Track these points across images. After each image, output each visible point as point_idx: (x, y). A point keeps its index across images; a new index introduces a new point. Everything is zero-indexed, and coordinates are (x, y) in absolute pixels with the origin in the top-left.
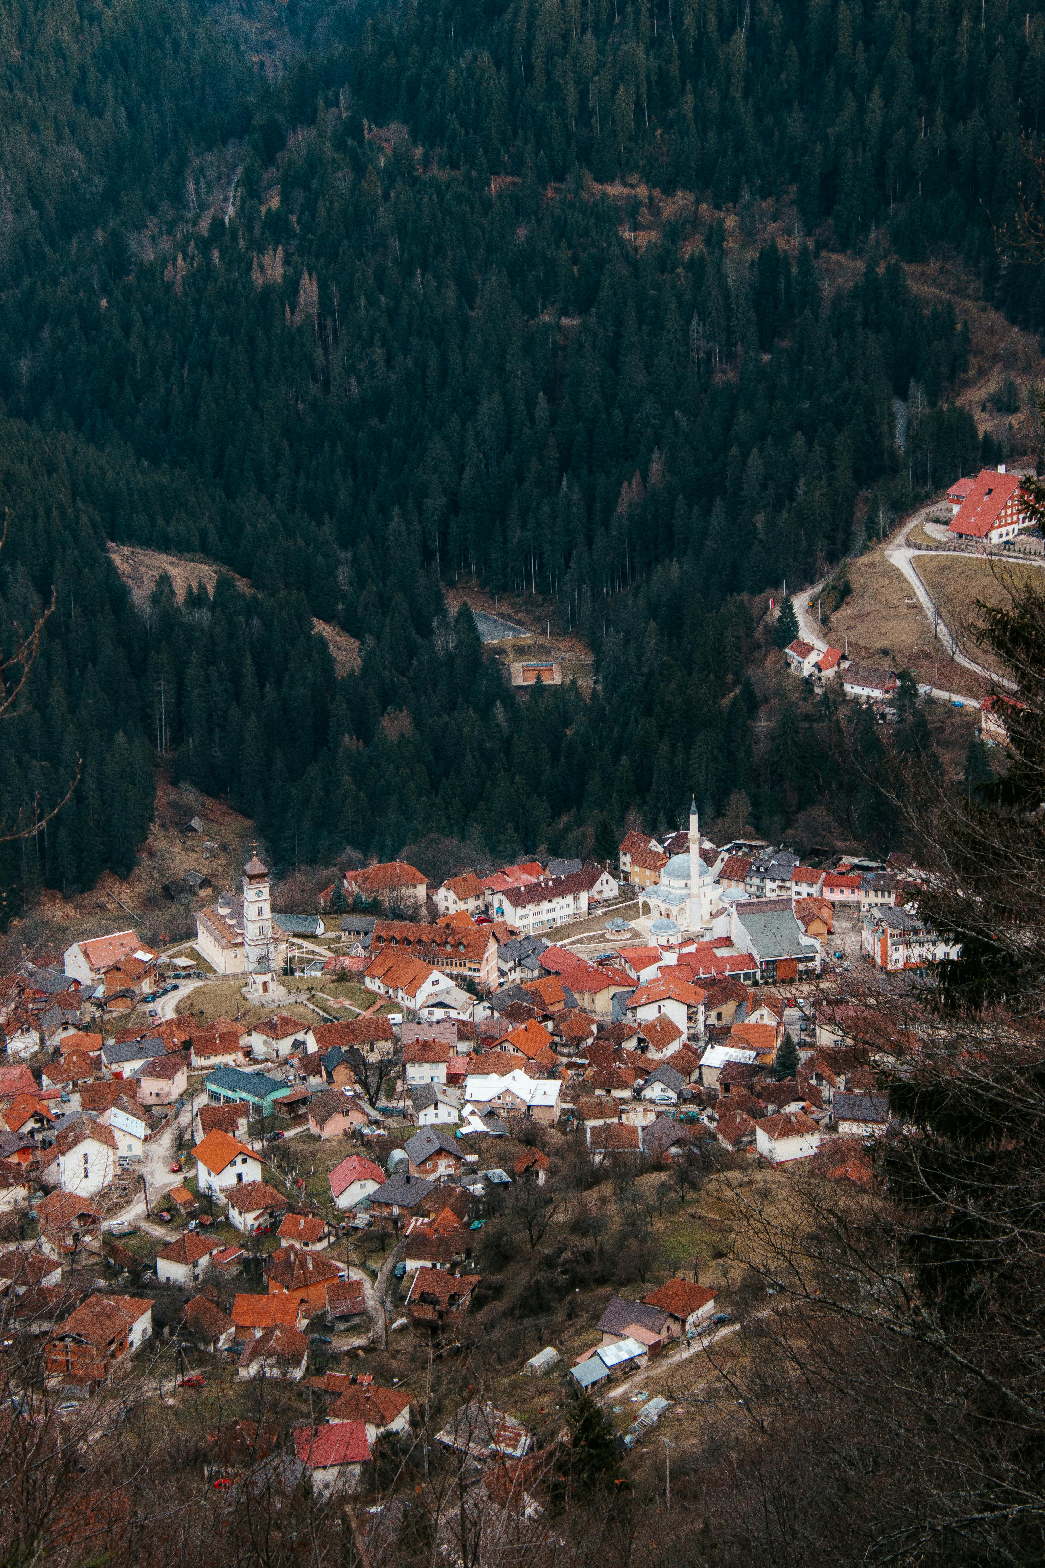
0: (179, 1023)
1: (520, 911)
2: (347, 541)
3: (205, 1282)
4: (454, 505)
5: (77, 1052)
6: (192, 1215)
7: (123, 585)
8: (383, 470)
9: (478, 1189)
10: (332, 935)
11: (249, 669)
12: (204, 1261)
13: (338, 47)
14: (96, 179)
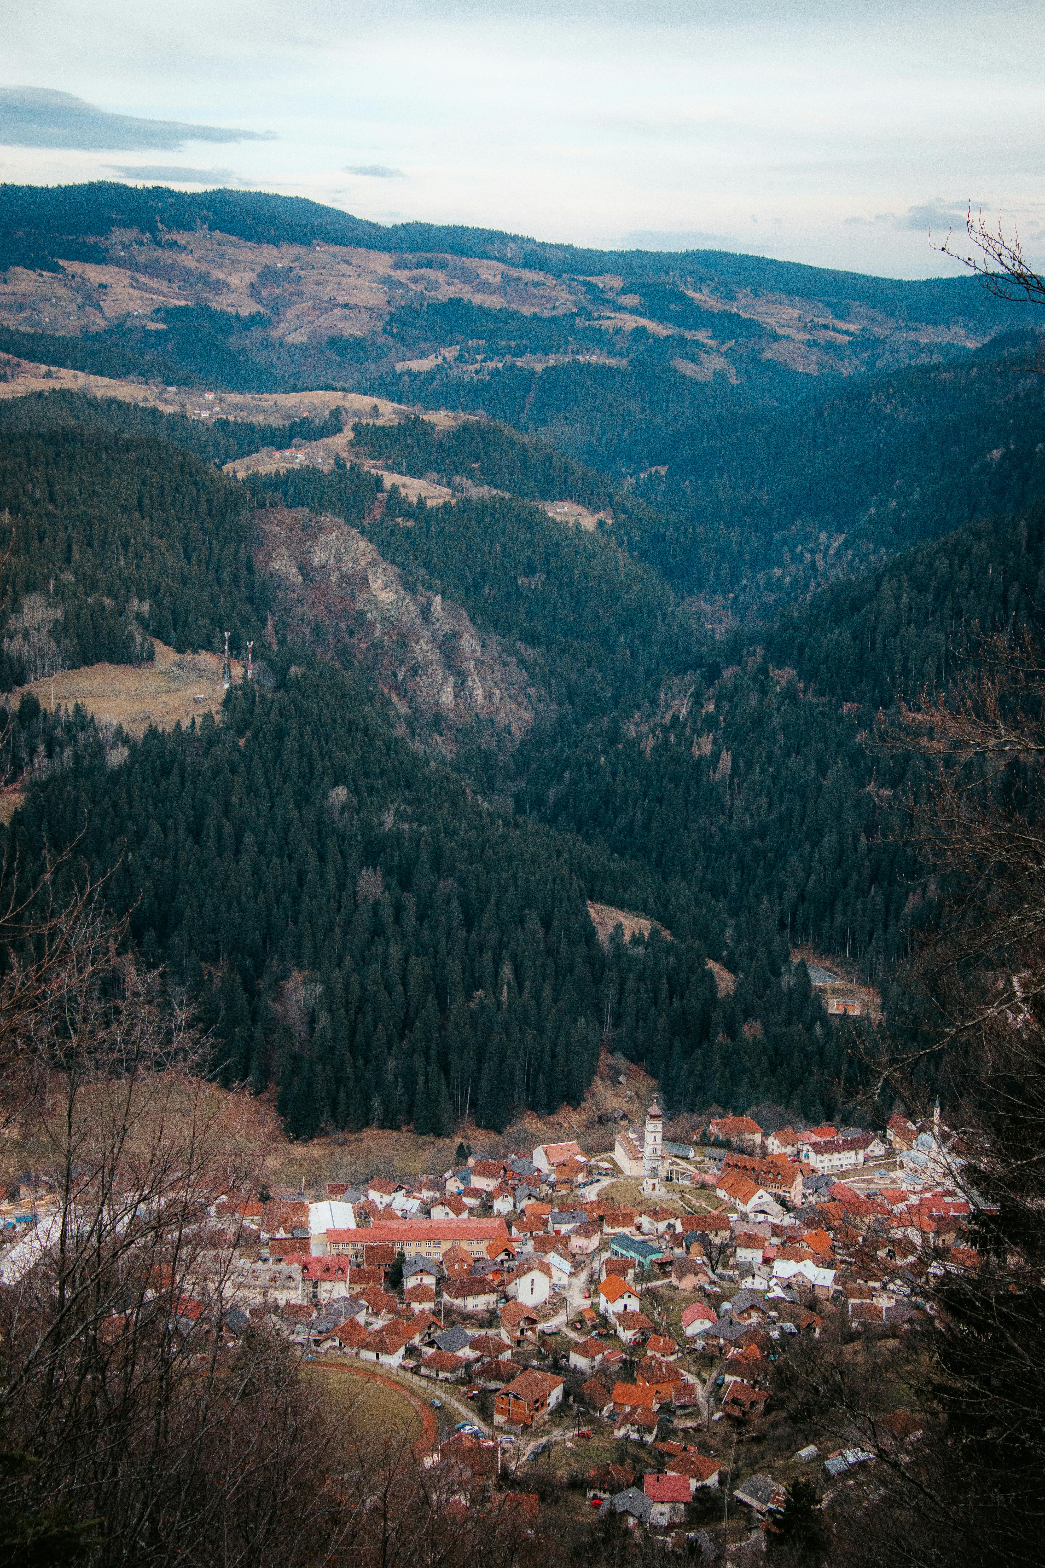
0: (598, 1203)
1: (820, 1157)
2: (733, 914)
3: (598, 1371)
4: (802, 897)
5: (534, 1214)
6: (594, 1327)
7: (593, 927)
8: (760, 871)
9: (775, 1334)
10: (699, 1159)
11: (664, 985)
12: (599, 1357)
13: (760, 623)
14: (608, 689)
